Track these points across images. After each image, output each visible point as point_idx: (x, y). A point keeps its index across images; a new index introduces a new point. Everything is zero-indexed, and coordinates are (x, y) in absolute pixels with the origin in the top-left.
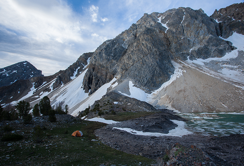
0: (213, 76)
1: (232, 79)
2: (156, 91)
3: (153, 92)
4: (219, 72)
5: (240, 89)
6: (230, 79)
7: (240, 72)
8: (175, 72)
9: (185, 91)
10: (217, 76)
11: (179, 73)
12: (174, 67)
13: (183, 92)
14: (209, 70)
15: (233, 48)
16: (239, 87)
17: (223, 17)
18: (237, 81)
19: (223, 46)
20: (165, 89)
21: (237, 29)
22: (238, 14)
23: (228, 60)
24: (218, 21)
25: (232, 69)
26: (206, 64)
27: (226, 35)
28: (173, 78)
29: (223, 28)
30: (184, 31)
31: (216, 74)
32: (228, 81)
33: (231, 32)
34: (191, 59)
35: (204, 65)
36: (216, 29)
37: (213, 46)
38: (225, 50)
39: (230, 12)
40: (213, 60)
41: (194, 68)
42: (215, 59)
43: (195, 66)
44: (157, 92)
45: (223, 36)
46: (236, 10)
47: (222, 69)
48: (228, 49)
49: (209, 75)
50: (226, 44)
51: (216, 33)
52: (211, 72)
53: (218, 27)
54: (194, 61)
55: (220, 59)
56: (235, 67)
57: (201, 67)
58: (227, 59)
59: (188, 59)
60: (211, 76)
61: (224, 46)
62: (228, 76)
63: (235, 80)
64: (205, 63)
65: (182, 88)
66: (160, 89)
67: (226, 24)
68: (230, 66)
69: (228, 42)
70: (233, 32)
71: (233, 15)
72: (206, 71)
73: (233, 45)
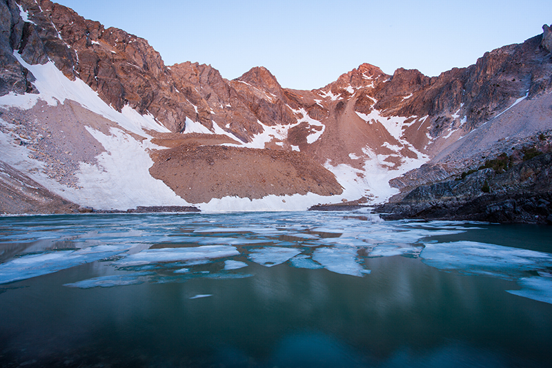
15: (29, 89)
17: (40, 16)
19: (11, 73)
21: (58, 58)
22: (70, 32)
27: (32, 57)
29: (31, 39)
33: (44, 57)
36: (12, 28)
38: (11, 84)
39: (58, 19)
45: (23, 55)
46: (70, 22)
48: (19, 85)
51: (10, 38)
53: (19, 28)
58: (5, 106)
61: (12, 75)
67: (42, 35)
69: (26, 72)
70: (49, 59)
73: (34, 83)
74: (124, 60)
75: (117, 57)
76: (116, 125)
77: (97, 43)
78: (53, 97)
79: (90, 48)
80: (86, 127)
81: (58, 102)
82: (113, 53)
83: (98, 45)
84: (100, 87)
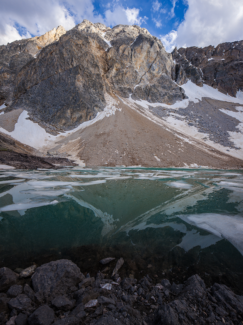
0: (155, 122)
1: (176, 129)
2: (67, 132)
3: (61, 134)
4: (164, 120)
5: (182, 140)
6: (173, 128)
7: (187, 123)
8: (105, 109)
9: (108, 135)
10: (159, 123)
11: (111, 111)
12: (107, 102)
13: (105, 136)
14: (152, 115)
15: (184, 97)
16: (181, 138)
17: (181, 59)
18: (181, 132)
20: (82, 131)
21: (192, 77)
22: (196, 60)
23: (178, 109)
24: (176, 62)
25: (178, 118)
26: (150, 107)
27: (181, 82)
28: (100, 116)
31: (159, 120)
32: (171, 130)
34: (134, 97)
35: (148, 108)
36: (171, 70)
38: (176, 97)
39: (189, 55)
40: (160, 105)
41: (135, 109)
42: (164, 105)
43: (137, 107)
44: (69, 133)
45: (177, 82)
46: (195, 54)
47: (168, 117)
48: (179, 97)
49: (150, 119)
50: (179, 91)
51: (171, 75)
52: (153, 118)
53: (174, 69)
54: (138, 102)
55: (169, 107)
56: (183, 117)
57: (143, 109)
58: (176, 108)
59: (130, 97)
60: (153, 121)
61: (176, 92)
62: (173, 125)
63: (179, 131)
65: (107, 131)
66: (75, 130)
68: (178, 115)
69: (181, 89)
70: (188, 79)
71: (191, 60)
72: (148, 115)
73: (185, 93)
74: (231, 61)
75: (226, 62)
76: (238, 105)
77: (212, 59)
78: (196, 98)
79: (208, 64)
80: (220, 110)
81: (199, 100)
82: (223, 61)
83: (212, 60)
84: (219, 85)
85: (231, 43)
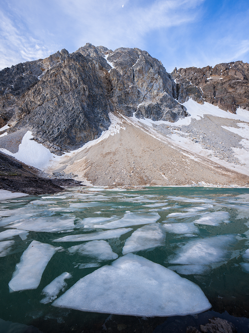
0: (159, 140)
1: (181, 146)
2: (72, 152)
3: (66, 154)
4: (168, 137)
5: (188, 157)
6: (178, 145)
7: (191, 140)
8: (109, 128)
9: (114, 154)
10: (164, 140)
11: (115, 130)
12: (111, 121)
13: (111, 155)
14: (157, 133)
15: (186, 115)
16: (187, 155)
17: (181, 78)
18: (186, 149)
19: (178, 109)
20: (88, 150)
21: (193, 95)
22: (196, 79)
23: (181, 127)
24: (176, 81)
25: (182, 136)
26: (155, 126)
27: (182, 99)
28: (105, 135)
29: (180, 90)
30: (135, 78)
31: (164, 138)
32: (176, 147)
33: (187, 97)
34: (138, 116)
35: (152, 126)
36: (173, 89)
37: (167, 106)
38: (179, 114)
39: (189, 75)
40: (164, 123)
41: (139, 127)
42: (167, 123)
43: (141, 125)
44: (74, 153)
45: (179, 100)
46: (195, 73)
47: (172, 134)
48: (182, 115)
49: (155, 137)
50: (181, 109)
51: (173, 94)
52: (158, 135)
53: (175, 88)
54: (141, 120)
55: (172, 124)
56: (187, 134)
57: (147, 128)
58: (180, 126)
59: (134, 116)
60: (158, 139)
61: (178, 110)
62: (177, 142)
63: (184, 148)
64: (153, 125)
65: (113, 150)
66: (80, 149)
67: (184, 87)
68: (181, 132)
69: (182, 107)
70: (189, 98)
71: (191, 79)
72: (152, 133)
73: (187, 111)
74: (229, 80)
75: (225, 81)
76: (239, 121)
77: (210, 78)
78: (197, 116)
79: (208, 83)
80: (222, 126)
81: (201, 117)
82: (221, 80)
83: (211, 79)
84: (219, 102)
85: (227, 64)
